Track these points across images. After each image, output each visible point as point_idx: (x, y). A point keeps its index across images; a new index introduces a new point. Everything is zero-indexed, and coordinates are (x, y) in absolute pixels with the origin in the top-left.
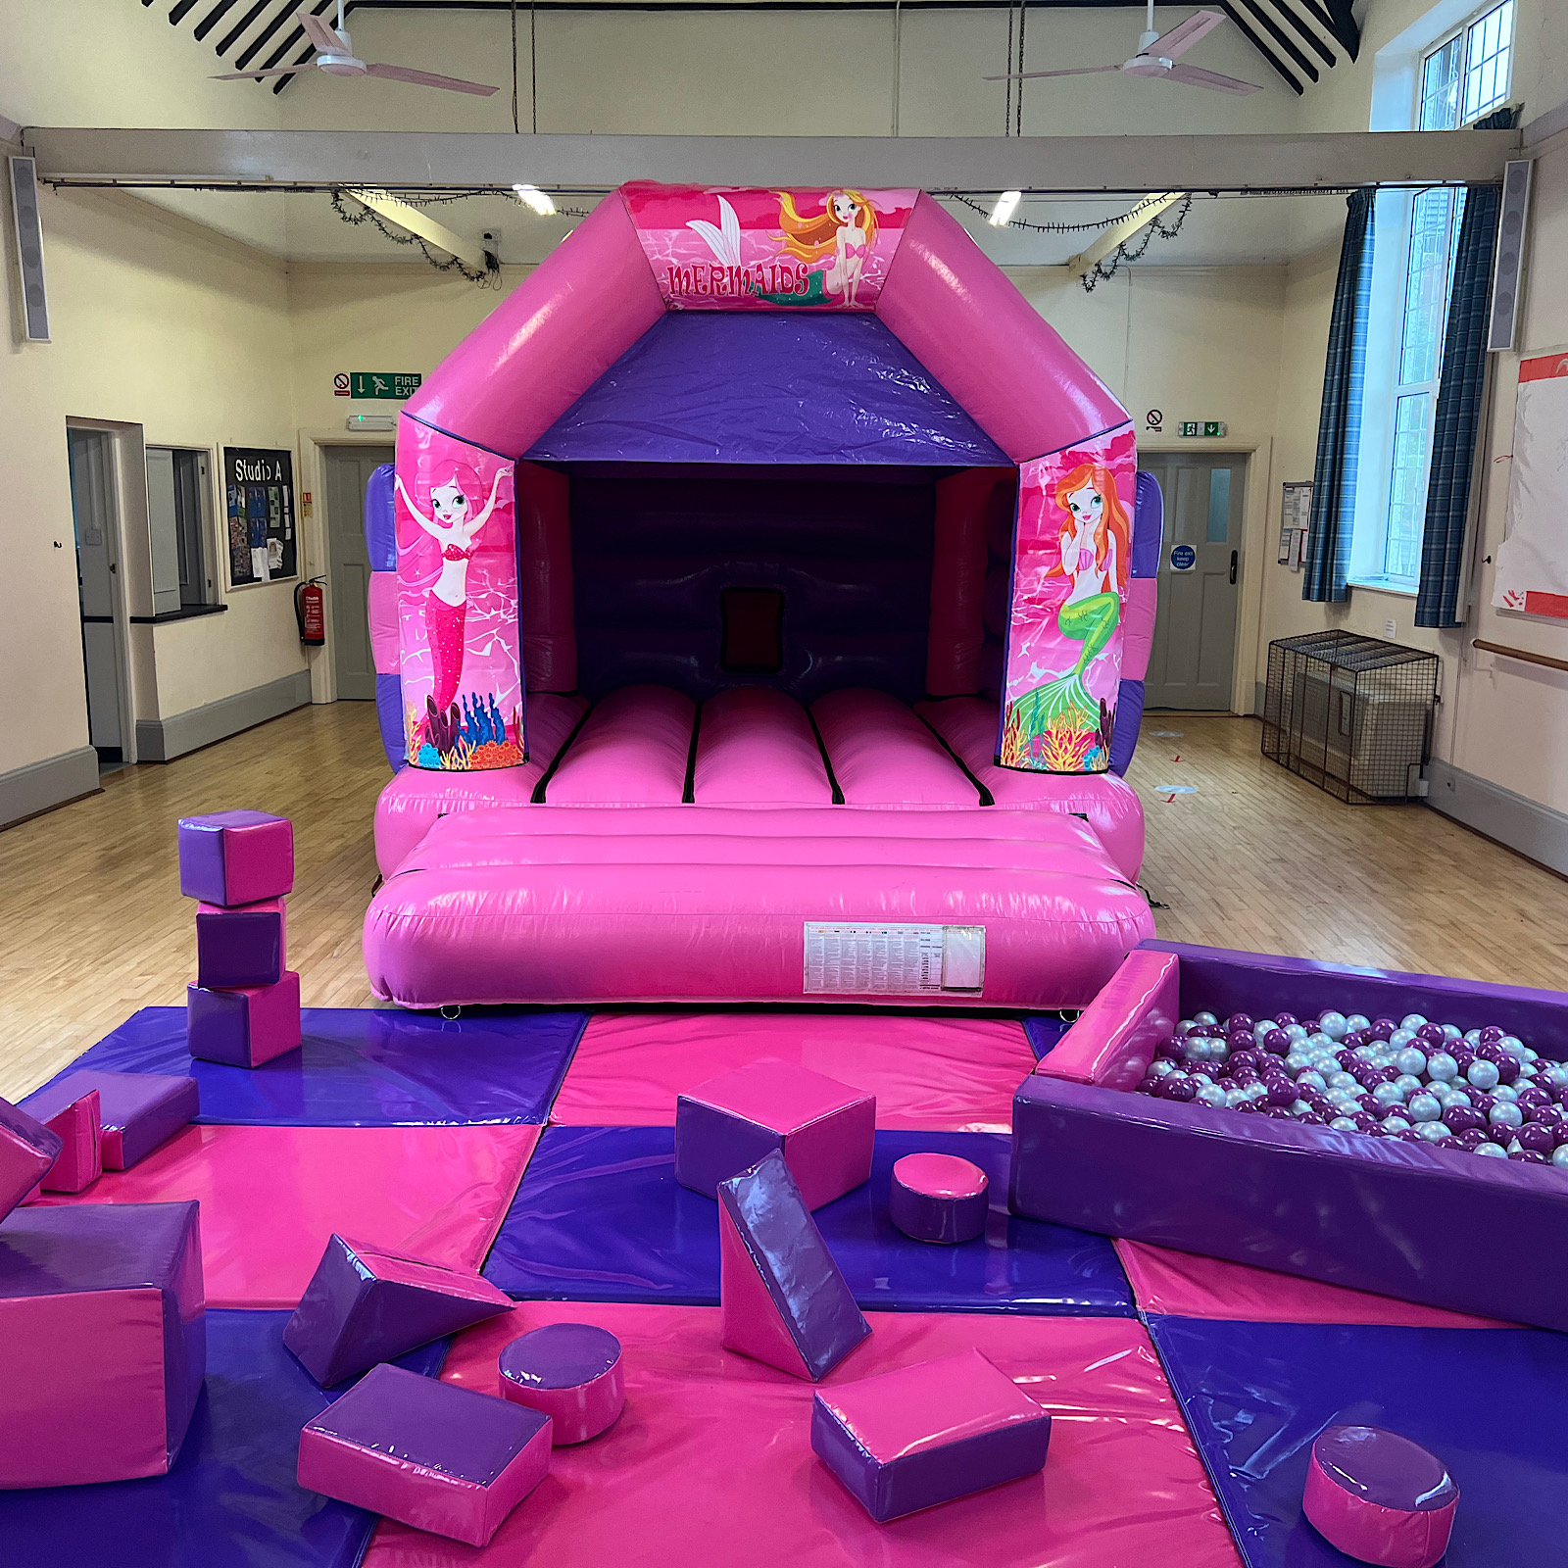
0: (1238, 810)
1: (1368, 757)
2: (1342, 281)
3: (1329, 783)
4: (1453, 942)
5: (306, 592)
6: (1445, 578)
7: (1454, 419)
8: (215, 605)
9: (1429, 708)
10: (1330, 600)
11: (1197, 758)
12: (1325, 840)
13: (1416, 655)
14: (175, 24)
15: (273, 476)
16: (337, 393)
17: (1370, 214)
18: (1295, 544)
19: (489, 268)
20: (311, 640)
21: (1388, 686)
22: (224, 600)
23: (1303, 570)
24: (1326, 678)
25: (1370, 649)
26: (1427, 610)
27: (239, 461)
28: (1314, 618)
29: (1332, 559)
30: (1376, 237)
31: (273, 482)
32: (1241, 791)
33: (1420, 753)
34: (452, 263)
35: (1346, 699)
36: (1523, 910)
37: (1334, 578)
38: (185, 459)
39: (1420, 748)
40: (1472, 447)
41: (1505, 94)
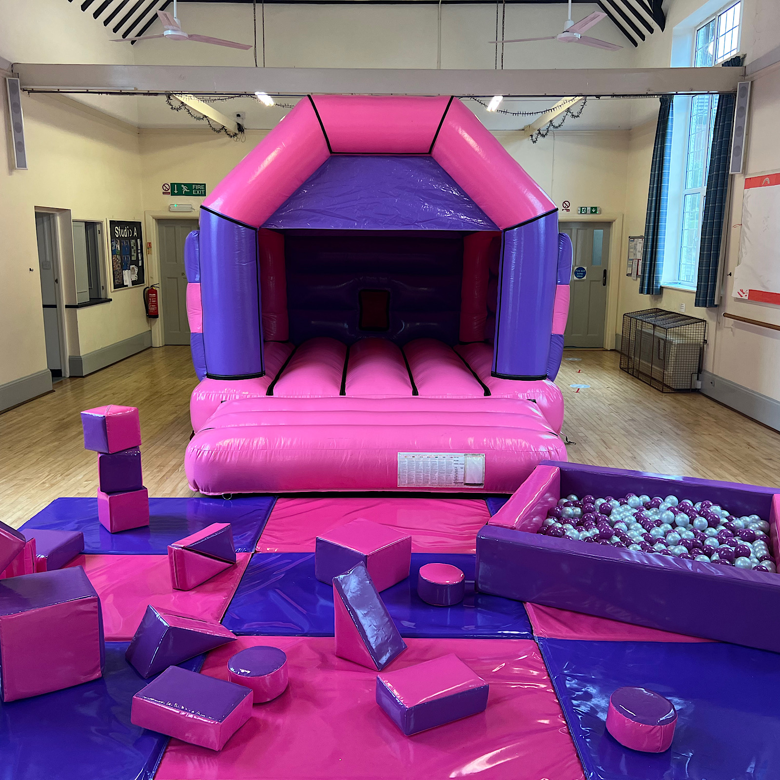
0: (611, 396)
1: (672, 370)
2: (657, 138)
3: (653, 383)
4: (717, 458)
5: (149, 292)
6: (709, 283)
7: (713, 206)
8: (106, 298)
9: (702, 346)
10: (653, 294)
11: (589, 371)
12: (654, 410)
13: (695, 320)
14: (84, 11)
15: (133, 234)
16: (164, 193)
17: (671, 106)
18: (635, 266)
19: (239, 131)
20: (152, 315)
21: (680, 335)
22: (110, 296)
23: (639, 279)
24: (651, 332)
25: (672, 318)
26: (701, 299)
27: (116, 227)
28: (645, 302)
29: (654, 274)
30: (674, 117)
31: (133, 238)
32: (611, 386)
33: (697, 368)
34: (222, 129)
35: (662, 342)
36: (749, 443)
37: (654, 283)
38: (91, 226)
39: (697, 365)
40: (722, 220)
41: (737, 48)
